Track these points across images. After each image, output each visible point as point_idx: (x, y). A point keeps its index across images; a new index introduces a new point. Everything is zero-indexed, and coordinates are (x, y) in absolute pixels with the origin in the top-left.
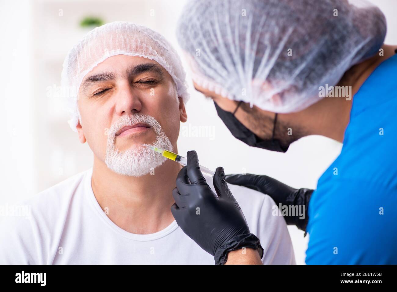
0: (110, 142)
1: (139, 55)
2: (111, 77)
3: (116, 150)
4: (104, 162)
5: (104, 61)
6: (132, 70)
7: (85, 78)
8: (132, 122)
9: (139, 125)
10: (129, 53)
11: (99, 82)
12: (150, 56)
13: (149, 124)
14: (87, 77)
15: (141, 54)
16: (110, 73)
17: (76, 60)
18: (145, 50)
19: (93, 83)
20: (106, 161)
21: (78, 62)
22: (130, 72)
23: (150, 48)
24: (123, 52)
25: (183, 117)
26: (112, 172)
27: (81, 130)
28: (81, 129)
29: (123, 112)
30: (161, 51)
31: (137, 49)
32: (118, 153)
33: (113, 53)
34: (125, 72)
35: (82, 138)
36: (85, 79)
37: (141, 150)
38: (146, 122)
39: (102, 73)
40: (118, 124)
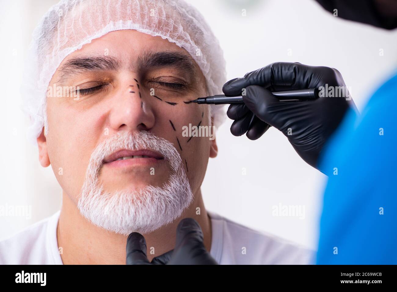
0: (91, 171)
1: (161, 35)
2: (112, 64)
3: (100, 187)
4: (76, 204)
5: (103, 36)
6: (148, 59)
7: (66, 59)
9: (146, 153)
10: (145, 29)
11: (90, 70)
12: (179, 40)
13: (163, 153)
14: (71, 58)
15: (165, 35)
16: (112, 58)
17: (55, 29)
18: (172, 29)
19: (79, 70)
20: (79, 203)
21: (59, 31)
22: (144, 62)
23: (181, 29)
24: (137, 26)
25: (213, 149)
26: (87, 222)
27: (43, 145)
28: (45, 142)
29: (123, 125)
30: (196, 36)
31: (160, 26)
32: (102, 193)
33: (120, 25)
34: (136, 60)
35: (44, 159)
36: (65, 62)
37: (143, 194)
38: (158, 149)
39: (98, 56)
40: (110, 144)
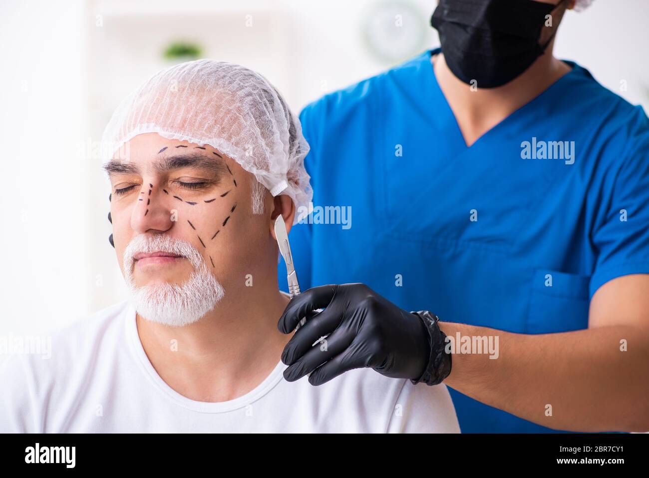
2: (133, 169)
8: (149, 248)
9: (162, 254)
34: (151, 165)
